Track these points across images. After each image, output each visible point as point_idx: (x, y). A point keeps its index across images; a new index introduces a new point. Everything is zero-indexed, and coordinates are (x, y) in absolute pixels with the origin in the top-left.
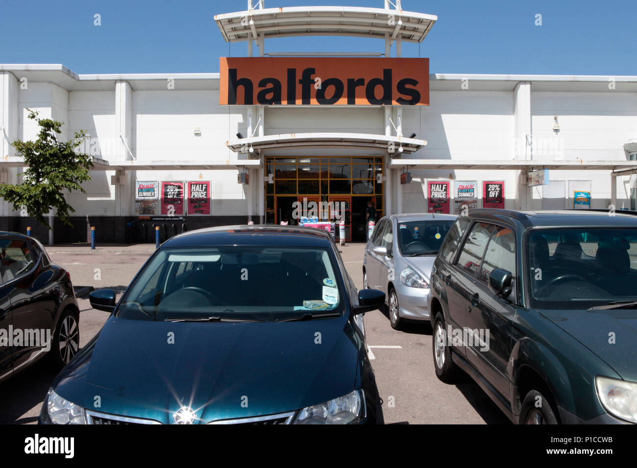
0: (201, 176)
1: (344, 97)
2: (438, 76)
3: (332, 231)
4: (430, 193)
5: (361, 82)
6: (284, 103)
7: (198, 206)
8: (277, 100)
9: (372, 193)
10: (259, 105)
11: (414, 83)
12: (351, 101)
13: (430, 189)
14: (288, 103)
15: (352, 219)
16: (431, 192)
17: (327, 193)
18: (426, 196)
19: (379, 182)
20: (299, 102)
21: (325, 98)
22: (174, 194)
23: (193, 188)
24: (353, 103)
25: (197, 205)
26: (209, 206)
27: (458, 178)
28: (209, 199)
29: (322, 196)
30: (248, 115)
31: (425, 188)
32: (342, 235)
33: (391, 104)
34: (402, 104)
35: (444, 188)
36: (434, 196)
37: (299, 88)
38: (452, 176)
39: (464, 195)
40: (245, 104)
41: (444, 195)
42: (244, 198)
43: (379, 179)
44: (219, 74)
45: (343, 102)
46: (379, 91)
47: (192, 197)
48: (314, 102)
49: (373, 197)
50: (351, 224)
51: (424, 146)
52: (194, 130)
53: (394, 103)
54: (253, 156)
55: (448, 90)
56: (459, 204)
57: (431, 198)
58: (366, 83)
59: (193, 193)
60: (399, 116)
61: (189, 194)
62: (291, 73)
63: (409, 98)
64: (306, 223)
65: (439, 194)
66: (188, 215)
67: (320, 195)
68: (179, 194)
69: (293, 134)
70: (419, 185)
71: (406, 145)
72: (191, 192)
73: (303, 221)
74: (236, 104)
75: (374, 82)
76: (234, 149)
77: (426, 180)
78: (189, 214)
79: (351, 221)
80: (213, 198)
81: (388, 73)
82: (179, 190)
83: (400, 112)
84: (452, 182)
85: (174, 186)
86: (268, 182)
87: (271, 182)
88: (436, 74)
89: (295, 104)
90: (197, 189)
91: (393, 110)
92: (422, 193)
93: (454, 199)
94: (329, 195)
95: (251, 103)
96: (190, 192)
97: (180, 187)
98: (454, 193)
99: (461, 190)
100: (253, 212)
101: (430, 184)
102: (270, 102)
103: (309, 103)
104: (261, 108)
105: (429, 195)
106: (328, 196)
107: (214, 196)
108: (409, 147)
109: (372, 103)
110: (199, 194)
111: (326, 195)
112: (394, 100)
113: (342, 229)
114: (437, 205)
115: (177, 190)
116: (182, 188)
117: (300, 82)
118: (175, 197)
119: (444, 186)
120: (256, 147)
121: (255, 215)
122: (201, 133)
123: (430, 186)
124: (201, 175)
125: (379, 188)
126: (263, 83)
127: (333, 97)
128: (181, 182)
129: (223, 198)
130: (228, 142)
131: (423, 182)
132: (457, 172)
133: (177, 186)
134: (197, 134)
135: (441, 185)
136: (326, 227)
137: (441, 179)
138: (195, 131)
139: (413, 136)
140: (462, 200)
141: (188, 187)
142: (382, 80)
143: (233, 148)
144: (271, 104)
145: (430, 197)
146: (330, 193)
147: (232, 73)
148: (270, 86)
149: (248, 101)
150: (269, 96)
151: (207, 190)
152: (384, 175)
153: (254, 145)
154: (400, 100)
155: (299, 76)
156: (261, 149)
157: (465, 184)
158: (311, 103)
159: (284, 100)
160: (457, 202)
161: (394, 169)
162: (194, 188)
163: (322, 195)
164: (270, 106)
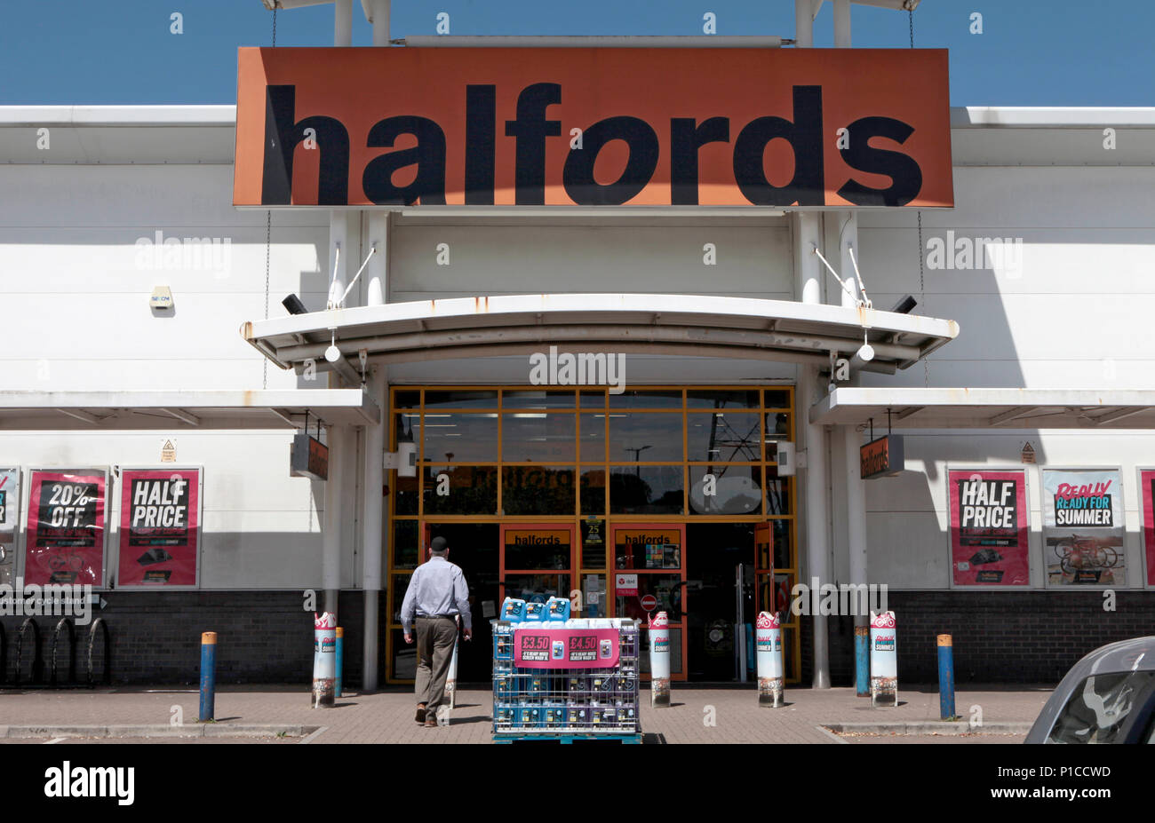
0: (169, 451)
1: (661, 181)
2: (976, 113)
3: (625, 659)
4: (957, 509)
5: (717, 129)
6: (455, 199)
7: (153, 554)
8: (431, 189)
9: (758, 510)
10: (371, 207)
11: (900, 131)
12: (685, 192)
13: (957, 498)
14: (469, 201)
15: (688, 598)
16: (962, 508)
17: (602, 512)
18: (944, 525)
19: (783, 471)
20: (505, 196)
21: (593, 182)
22: (72, 514)
23: (138, 493)
24: (692, 199)
25: (152, 552)
26: (194, 556)
27: (1052, 462)
28: (194, 531)
29: (582, 522)
30: (332, 244)
31: (939, 493)
32: (659, 666)
33: (822, 203)
34: (858, 203)
35: (1005, 494)
36: (971, 521)
37: (505, 150)
38: (1032, 454)
39: (1078, 517)
40: (321, 202)
41: (1007, 517)
42: (316, 528)
43: (784, 462)
44: (235, 107)
45: (655, 196)
46: (779, 159)
47: (135, 523)
48: (556, 195)
49: (764, 526)
50: (684, 619)
51: (949, 339)
52: (150, 296)
53: (832, 199)
54: (343, 377)
55: (1007, 165)
56: (1060, 549)
57: (962, 529)
58: (734, 133)
59: (138, 509)
60: (850, 245)
61: (123, 513)
62: (480, 100)
63: (884, 182)
64: (522, 626)
65: (986, 514)
66: (118, 588)
67: (578, 517)
68: (93, 512)
69: (482, 299)
70: (919, 484)
71: (882, 337)
72: (133, 508)
73: (508, 616)
74: (289, 203)
75: (763, 130)
76: (274, 349)
77: (941, 466)
78: (120, 584)
79: (684, 608)
80: (206, 529)
81: (808, 99)
82: (92, 499)
83: (849, 232)
84: (1032, 475)
85: (73, 484)
86: (396, 471)
87: (407, 471)
88: (969, 108)
89: (492, 202)
90: (155, 496)
91: (827, 226)
92: (932, 511)
93: (1041, 534)
94: (608, 517)
95: (342, 200)
96: (128, 507)
97: (93, 490)
98: (1043, 511)
99: (1066, 499)
100: (342, 577)
101: (958, 481)
102: (406, 197)
103: (540, 201)
104: (378, 217)
105: (953, 519)
106: (604, 521)
107: (211, 521)
108: (891, 344)
109: (756, 199)
110: (157, 513)
111: (599, 518)
112: (831, 189)
113: (658, 643)
114: (985, 555)
115: (84, 500)
116: (102, 494)
117: (511, 128)
118: (76, 524)
119: (1005, 486)
120: (351, 347)
121: (348, 586)
122: (173, 306)
123: (957, 486)
124: (168, 446)
125: (785, 494)
126: (382, 133)
127: (621, 181)
128: (100, 474)
129: (245, 527)
130: (249, 324)
131: (933, 475)
132: (1050, 438)
133: (83, 486)
134: (162, 311)
135: (993, 485)
136: (602, 642)
137: (993, 464)
138: (155, 299)
139: (907, 306)
140: (1070, 535)
141: (124, 488)
142: (789, 123)
143: (269, 346)
144: (409, 201)
145: (958, 525)
146: (613, 512)
147: (280, 100)
148: (406, 141)
149: (332, 192)
150: (404, 177)
151: (188, 499)
152: (800, 449)
153: (345, 336)
154: (851, 190)
155: (506, 111)
156: (370, 354)
157: (1077, 481)
158: (547, 201)
159: (454, 190)
160: (1053, 542)
161: (836, 427)
162: (145, 493)
163: (586, 518)
164: (408, 212)
